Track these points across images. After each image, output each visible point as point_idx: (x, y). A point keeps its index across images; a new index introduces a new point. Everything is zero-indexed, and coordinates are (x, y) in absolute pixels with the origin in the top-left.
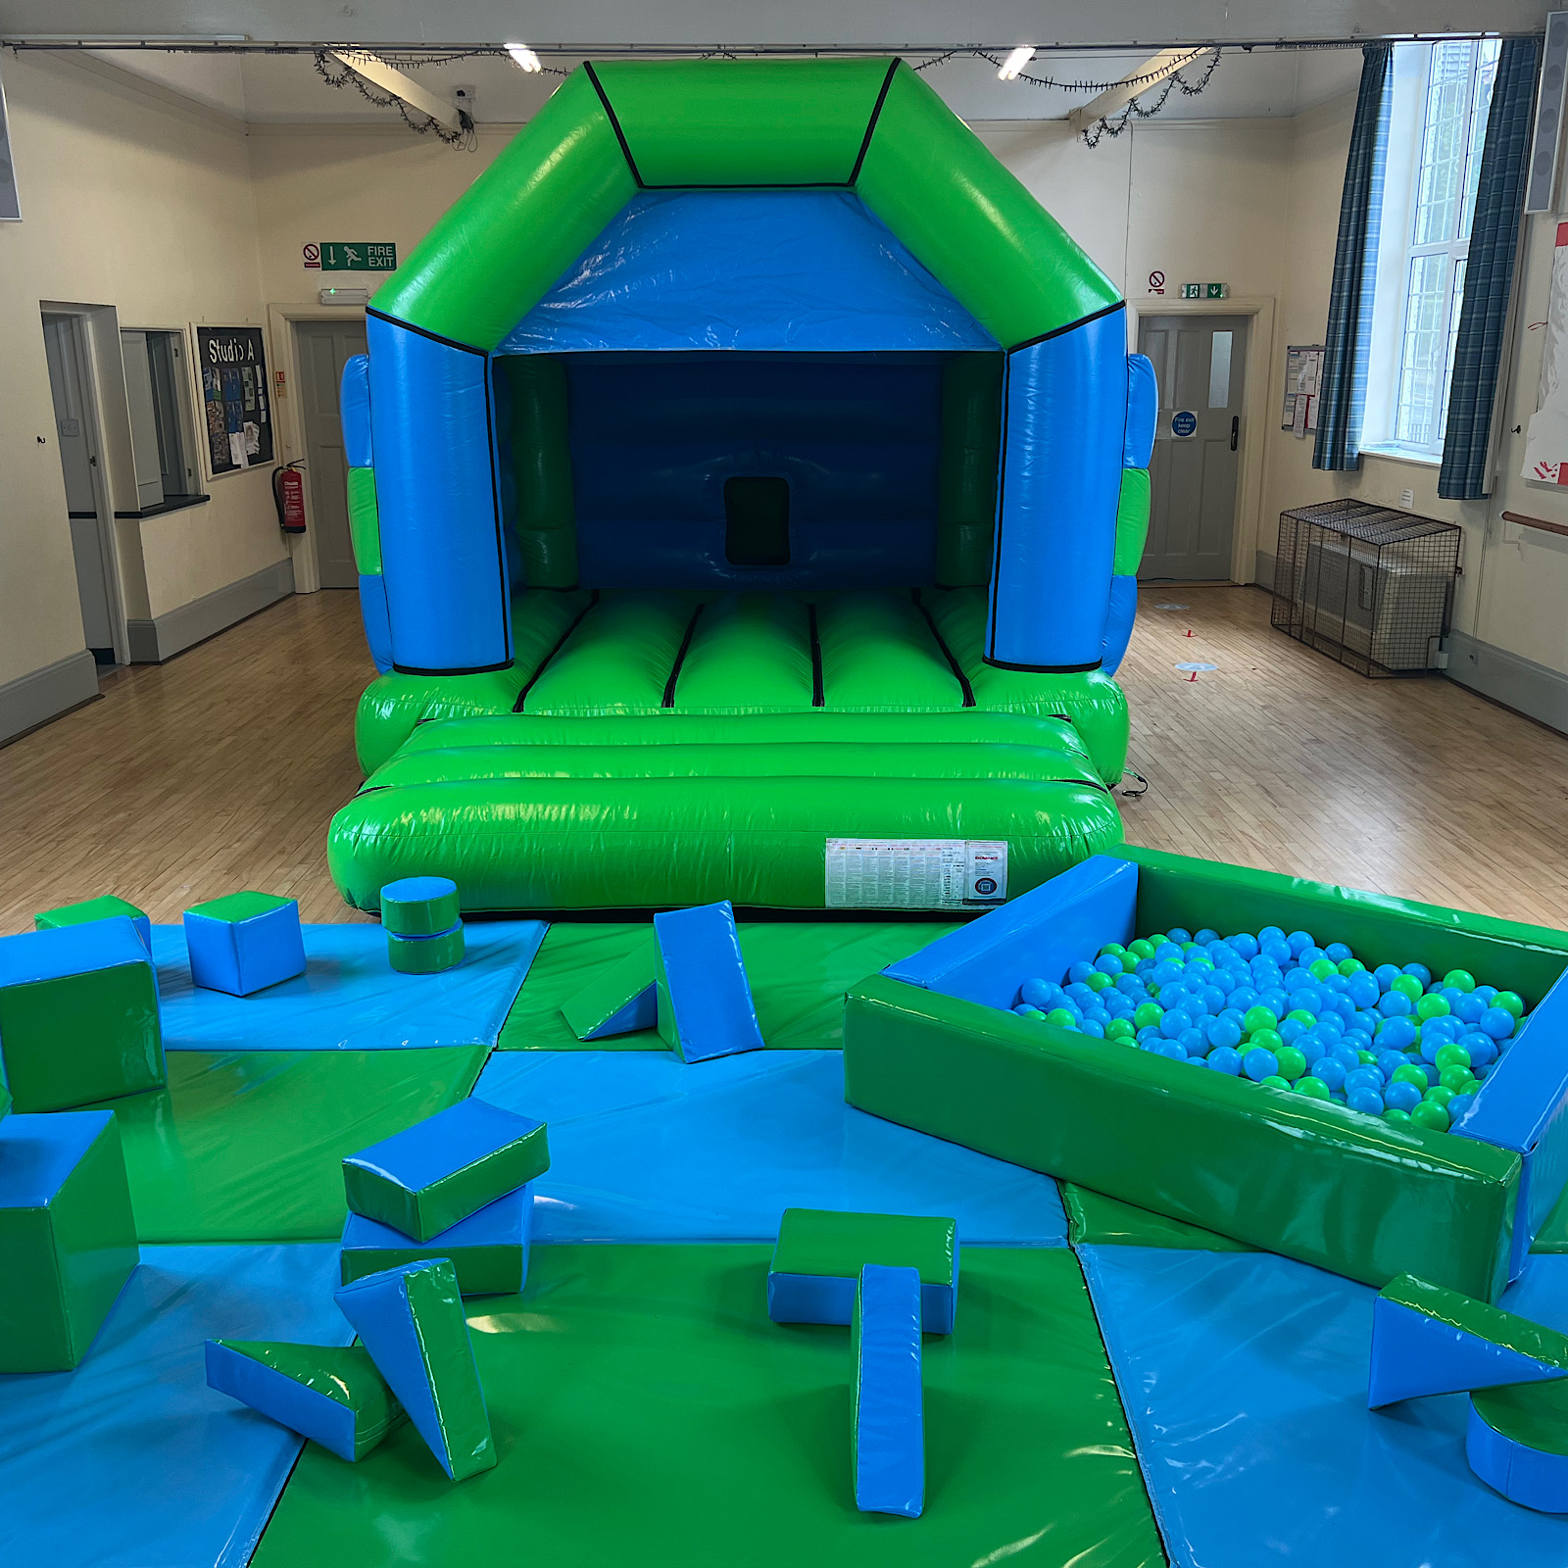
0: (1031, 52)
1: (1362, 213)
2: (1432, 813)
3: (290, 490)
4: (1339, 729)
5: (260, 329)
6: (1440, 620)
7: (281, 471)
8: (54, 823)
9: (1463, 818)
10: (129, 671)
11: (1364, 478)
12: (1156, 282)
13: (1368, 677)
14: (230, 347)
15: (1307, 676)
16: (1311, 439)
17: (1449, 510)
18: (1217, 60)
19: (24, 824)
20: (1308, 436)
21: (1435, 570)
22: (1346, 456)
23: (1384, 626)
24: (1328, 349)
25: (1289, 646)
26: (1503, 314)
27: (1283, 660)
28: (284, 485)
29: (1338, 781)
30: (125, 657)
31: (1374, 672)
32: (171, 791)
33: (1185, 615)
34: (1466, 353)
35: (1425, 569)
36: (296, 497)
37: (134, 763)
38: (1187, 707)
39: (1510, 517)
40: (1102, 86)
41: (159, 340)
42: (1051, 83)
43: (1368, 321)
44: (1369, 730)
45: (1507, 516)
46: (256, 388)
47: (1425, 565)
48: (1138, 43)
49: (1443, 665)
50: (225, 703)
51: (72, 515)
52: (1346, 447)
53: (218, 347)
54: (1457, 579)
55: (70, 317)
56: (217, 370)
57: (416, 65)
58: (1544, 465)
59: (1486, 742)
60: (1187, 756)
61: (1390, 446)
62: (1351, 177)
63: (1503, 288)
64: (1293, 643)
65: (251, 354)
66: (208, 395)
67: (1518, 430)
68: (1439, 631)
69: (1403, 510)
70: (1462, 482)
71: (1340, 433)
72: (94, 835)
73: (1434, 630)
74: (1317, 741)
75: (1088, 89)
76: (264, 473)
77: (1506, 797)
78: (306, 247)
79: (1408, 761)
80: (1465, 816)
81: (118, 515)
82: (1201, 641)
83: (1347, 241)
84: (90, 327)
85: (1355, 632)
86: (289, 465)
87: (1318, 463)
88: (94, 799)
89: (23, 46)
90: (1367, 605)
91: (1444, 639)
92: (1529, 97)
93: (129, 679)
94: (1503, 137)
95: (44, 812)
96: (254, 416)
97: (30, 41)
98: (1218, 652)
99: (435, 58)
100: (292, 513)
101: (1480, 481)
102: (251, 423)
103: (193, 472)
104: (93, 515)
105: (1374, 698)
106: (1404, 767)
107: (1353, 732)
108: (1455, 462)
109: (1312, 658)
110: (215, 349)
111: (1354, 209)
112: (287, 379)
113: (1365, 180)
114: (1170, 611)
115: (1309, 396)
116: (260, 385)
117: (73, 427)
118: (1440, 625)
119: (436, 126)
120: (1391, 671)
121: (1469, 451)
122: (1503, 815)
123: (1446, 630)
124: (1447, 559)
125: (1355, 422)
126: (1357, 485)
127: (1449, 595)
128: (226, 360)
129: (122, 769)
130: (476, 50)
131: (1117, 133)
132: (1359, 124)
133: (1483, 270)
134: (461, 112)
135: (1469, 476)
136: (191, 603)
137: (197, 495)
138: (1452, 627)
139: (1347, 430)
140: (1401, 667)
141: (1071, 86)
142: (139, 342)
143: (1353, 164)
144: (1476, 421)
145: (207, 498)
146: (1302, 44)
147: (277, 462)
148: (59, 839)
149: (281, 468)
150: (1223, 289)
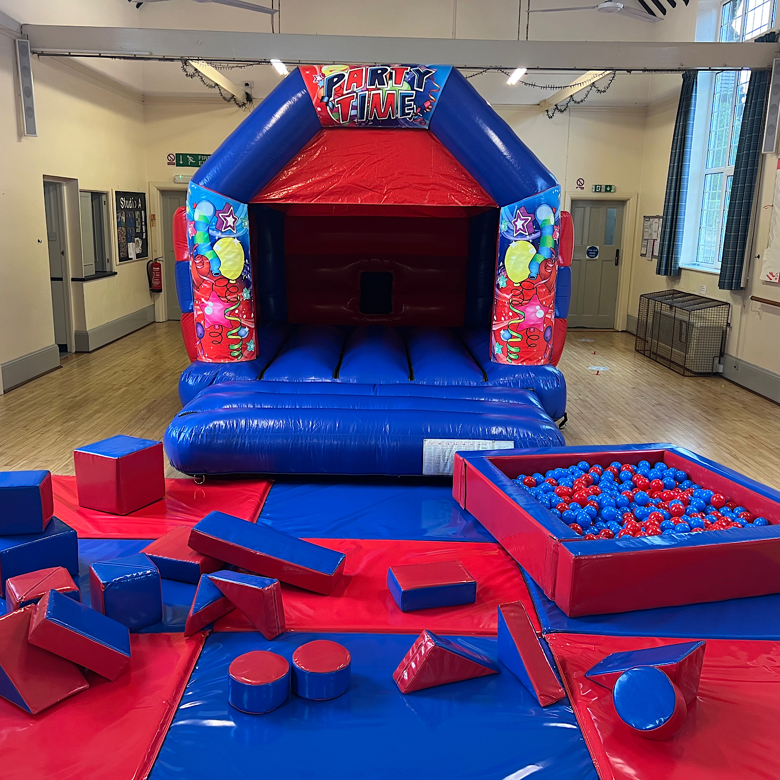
0: (525, 70)
1: (681, 153)
2: (718, 440)
3: (155, 272)
4: (670, 399)
5: (145, 194)
6: (719, 349)
7: (151, 262)
8: (39, 425)
9: (733, 442)
10: (74, 355)
11: (681, 280)
12: (580, 184)
13: (684, 376)
14: (130, 201)
15: (654, 375)
16: (655, 261)
17: (724, 295)
18: (614, 77)
19: (25, 425)
20: (653, 259)
21: (717, 324)
22: (672, 269)
23: (692, 351)
24: (664, 217)
25: (644, 360)
26: (751, 201)
27: (642, 366)
28: (153, 270)
29: (671, 424)
30: (73, 349)
31: (687, 373)
32: (96, 412)
33: (592, 344)
34: (733, 219)
35: (712, 324)
36: (158, 275)
37: (78, 398)
38: (595, 387)
39: (754, 298)
40: (559, 87)
41: (96, 196)
42: (534, 85)
43: (684, 204)
44: (684, 400)
45: (753, 298)
46: (142, 222)
47: (712, 321)
48: (577, 68)
49: (721, 371)
50: (123, 372)
51: (52, 279)
52: (673, 264)
53: (124, 201)
54: (728, 329)
55: (56, 183)
56: (124, 212)
57: (230, 69)
58: (771, 274)
59: (743, 407)
60: (597, 410)
61: (695, 264)
62: (676, 135)
63: (751, 189)
64: (646, 359)
65: (140, 205)
66: (119, 224)
67: (759, 257)
68: (719, 354)
69: (700, 295)
70: (730, 281)
71: (670, 258)
72: (59, 431)
73: (716, 354)
74: (660, 404)
75: (552, 89)
76: (144, 263)
77: (754, 433)
78: (169, 155)
79: (704, 415)
80: (734, 441)
81: (73, 280)
82: (601, 357)
83: (674, 166)
84: (65, 188)
85: (677, 354)
86: (155, 260)
87: (659, 272)
88: (59, 415)
89: (42, 54)
90: (684, 340)
91: (721, 358)
92: (764, 98)
93: (75, 360)
94: (751, 117)
95: (34, 420)
96: (140, 235)
97: (45, 51)
98: (610, 362)
99: (239, 65)
100: (155, 283)
101: (739, 281)
102: (138, 238)
103: (110, 261)
104: (61, 279)
105: (687, 385)
106: (704, 418)
107: (678, 401)
108: (727, 271)
109: (656, 366)
110: (123, 202)
111: (677, 151)
112: (156, 218)
113: (683, 137)
114: (586, 342)
115: (654, 240)
116: (143, 220)
117: (55, 237)
118: (719, 351)
119: (235, 99)
120: (695, 373)
121: (734, 267)
122: (753, 442)
123: (722, 354)
124: (723, 319)
125: (678, 253)
126: (678, 283)
127: (724, 336)
128: (128, 207)
129: (72, 401)
130: (259, 62)
131: (563, 111)
132: (680, 111)
133: (741, 180)
134: (247, 93)
135: (734, 278)
136: (106, 324)
137: (111, 272)
138: (725, 352)
139: (673, 256)
140: (700, 371)
141: (544, 87)
142: (88, 197)
143: (677, 129)
144: (737, 252)
145: (116, 273)
146: (655, 70)
147: (150, 258)
148: (42, 432)
149: (152, 261)
150: (613, 188)
